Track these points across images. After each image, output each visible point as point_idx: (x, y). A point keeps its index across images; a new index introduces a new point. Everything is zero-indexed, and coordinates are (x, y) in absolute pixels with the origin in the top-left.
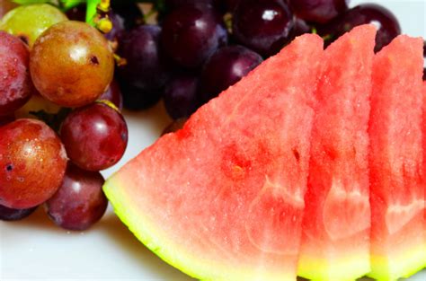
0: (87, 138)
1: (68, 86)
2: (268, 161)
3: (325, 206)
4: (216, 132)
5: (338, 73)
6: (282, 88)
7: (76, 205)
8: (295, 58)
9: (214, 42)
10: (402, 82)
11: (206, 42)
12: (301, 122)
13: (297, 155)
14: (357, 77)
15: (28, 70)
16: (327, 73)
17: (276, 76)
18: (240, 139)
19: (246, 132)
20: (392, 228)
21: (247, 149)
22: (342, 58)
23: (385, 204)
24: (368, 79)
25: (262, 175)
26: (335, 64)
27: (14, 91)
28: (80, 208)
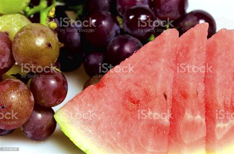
0: (45, 89)
1: (35, 60)
2: (150, 100)
3: (181, 125)
4: (119, 84)
5: (188, 50)
6: (156, 59)
7: (39, 126)
8: (163, 42)
9: (113, 33)
10: (223, 55)
11: (108, 33)
12: (167, 78)
13: (166, 96)
14: (198, 52)
15: (11, 51)
16: (181, 50)
17: (153, 53)
18: (133, 88)
19: (136, 84)
20: (219, 136)
21: (137, 94)
22: (190, 42)
23: (215, 123)
24: (204, 53)
25: (146, 108)
26: (186, 45)
27: (3, 63)
28: (42, 128)
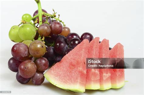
0: (41, 63)
1: (37, 52)
2: (79, 64)
3: (90, 74)
4: (68, 60)
5: (92, 47)
6: (82, 50)
8: (84, 44)
9: (65, 48)
10: (105, 48)
12: (85, 56)
13: (85, 63)
14: (96, 47)
15: (28, 50)
16: (90, 47)
17: (80, 48)
19: (74, 59)
20: (104, 79)
21: (74, 62)
23: (103, 73)
24: (98, 48)
25: (78, 67)
26: (92, 45)
27: (26, 54)
28: (39, 79)
